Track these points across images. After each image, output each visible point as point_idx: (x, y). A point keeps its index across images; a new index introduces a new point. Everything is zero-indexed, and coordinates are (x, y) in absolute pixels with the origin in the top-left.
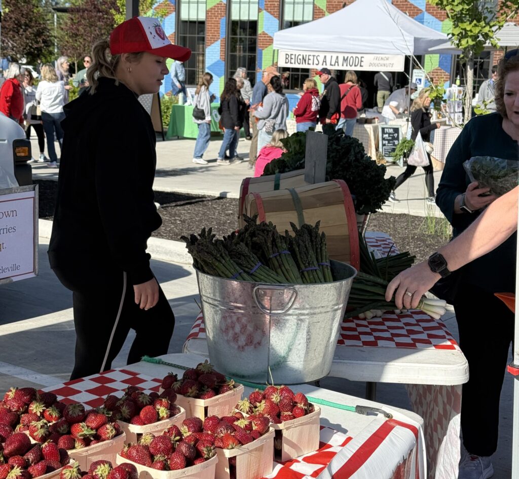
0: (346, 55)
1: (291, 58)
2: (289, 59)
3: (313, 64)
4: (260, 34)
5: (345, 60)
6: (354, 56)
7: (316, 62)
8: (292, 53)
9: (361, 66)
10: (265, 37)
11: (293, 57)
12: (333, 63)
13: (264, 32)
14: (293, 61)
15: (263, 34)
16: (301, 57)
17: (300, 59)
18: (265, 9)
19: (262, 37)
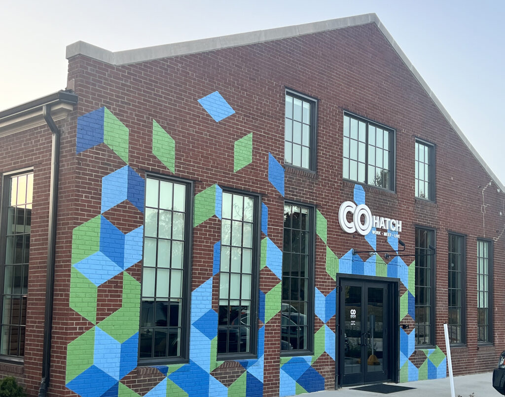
4: (262, 270)
10: (268, 275)
13: (266, 267)
15: (265, 271)
18: (268, 236)
19: (265, 274)
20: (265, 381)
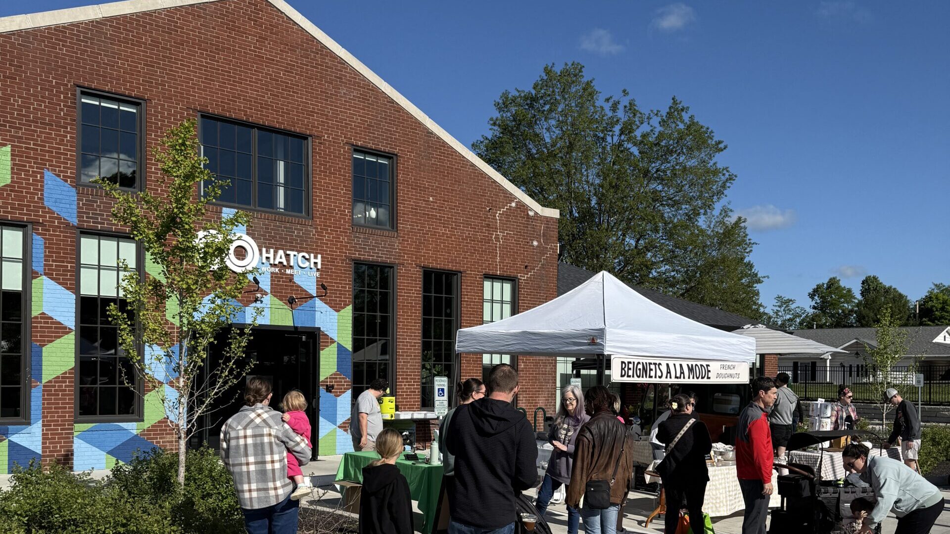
0: (690, 363)
1: (629, 369)
2: (626, 369)
3: (656, 377)
4: (36, 318)
5: (691, 369)
6: (699, 363)
7: (659, 374)
8: (629, 360)
9: (708, 378)
10: (47, 323)
11: (631, 366)
12: (678, 375)
13: (43, 313)
14: (631, 373)
15: (41, 318)
16: (640, 366)
17: (640, 369)
18: (45, 274)
19: (40, 323)
20: (43, 452)
